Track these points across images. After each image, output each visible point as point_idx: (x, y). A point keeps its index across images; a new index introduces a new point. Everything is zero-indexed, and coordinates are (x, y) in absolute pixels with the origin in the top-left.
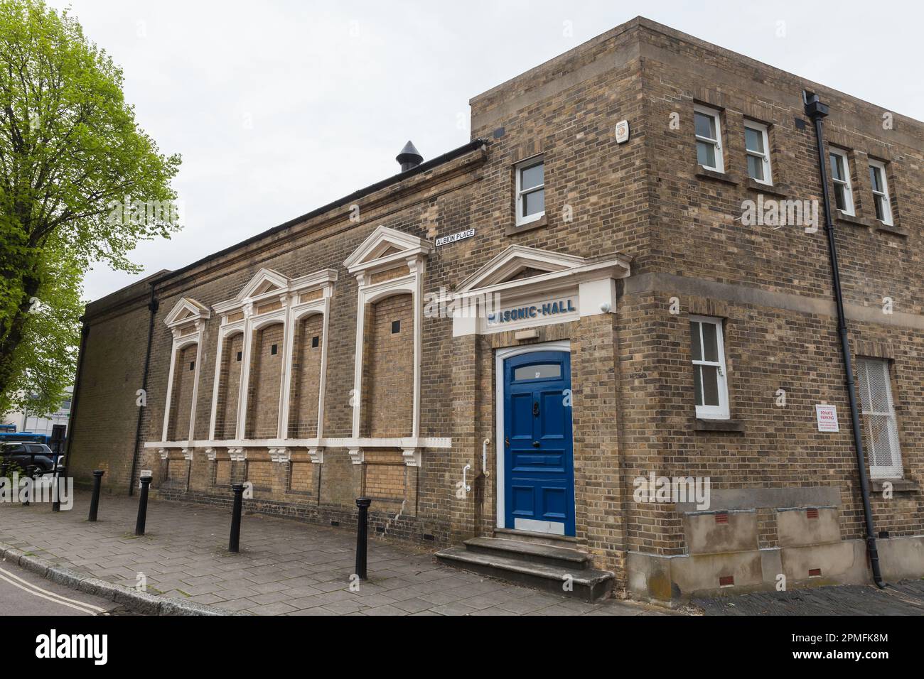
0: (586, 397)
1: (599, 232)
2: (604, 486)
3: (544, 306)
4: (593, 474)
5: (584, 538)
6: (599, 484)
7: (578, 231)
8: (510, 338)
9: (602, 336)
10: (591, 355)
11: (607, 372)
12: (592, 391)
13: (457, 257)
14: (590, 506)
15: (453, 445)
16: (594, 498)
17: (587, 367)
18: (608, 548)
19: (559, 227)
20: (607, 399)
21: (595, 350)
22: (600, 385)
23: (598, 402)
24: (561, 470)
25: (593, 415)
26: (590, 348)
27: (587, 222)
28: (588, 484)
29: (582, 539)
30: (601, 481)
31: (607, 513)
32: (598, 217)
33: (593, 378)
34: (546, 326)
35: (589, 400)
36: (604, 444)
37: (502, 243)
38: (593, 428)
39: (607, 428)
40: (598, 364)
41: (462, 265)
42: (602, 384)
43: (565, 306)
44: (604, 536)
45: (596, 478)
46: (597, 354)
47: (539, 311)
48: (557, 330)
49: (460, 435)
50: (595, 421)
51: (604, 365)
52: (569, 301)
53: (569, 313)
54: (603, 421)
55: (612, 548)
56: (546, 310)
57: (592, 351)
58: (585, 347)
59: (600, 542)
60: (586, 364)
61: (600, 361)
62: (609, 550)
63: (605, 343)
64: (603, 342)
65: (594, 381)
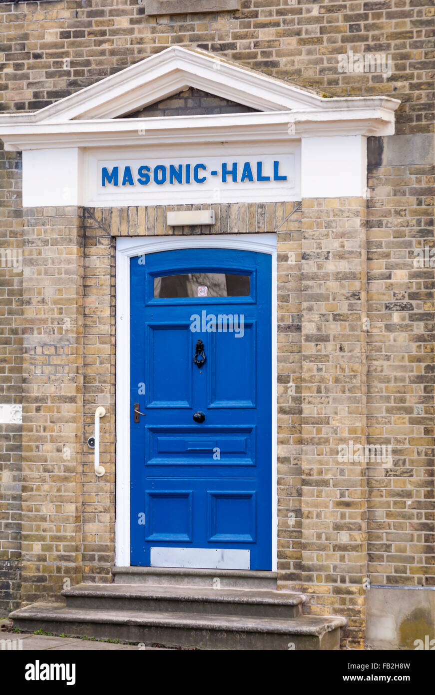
0: (308, 338)
1: (339, 44)
2: (334, 486)
3: (224, 166)
4: (315, 467)
5: (292, 571)
6: (325, 483)
7: (298, 33)
8: (152, 219)
9: (342, 235)
10: (320, 267)
11: (347, 298)
12: (319, 329)
13: (26, 37)
14: (308, 517)
15: (24, 419)
16: (316, 505)
17: (311, 287)
18: (335, 581)
19: (261, 19)
20: (346, 345)
21: (327, 258)
22: (334, 320)
23: (329, 348)
24: (248, 461)
25: (320, 370)
26: (318, 255)
27: (318, 20)
28: (305, 483)
29: (288, 572)
30: (329, 476)
31: (338, 527)
32: (340, 15)
33: (322, 307)
34: (229, 206)
35: (313, 344)
36: (338, 417)
37: (136, 26)
38: (319, 391)
39: (344, 392)
40: (333, 285)
41: (37, 56)
42: (337, 317)
43: (268, 171)
44: (330, 563)
45: (320, 473)
46: (331, 266)
47: (214, 173)
48: (252, 215)
49: (43, 400)
50: (322, 380)
51: (342, 286)
52: (276, 164)
53: (273, 184)
54: (337, 380)
55: (343, 581)
56: (228, 173)
57: (321, 261)
58: (308, 252)
59: (323, 574)
60: (310, 283)
61: (337, 279)
62: (339, 584)
63: (346, 249)
64: (343, 246)
65: (324, 312)
